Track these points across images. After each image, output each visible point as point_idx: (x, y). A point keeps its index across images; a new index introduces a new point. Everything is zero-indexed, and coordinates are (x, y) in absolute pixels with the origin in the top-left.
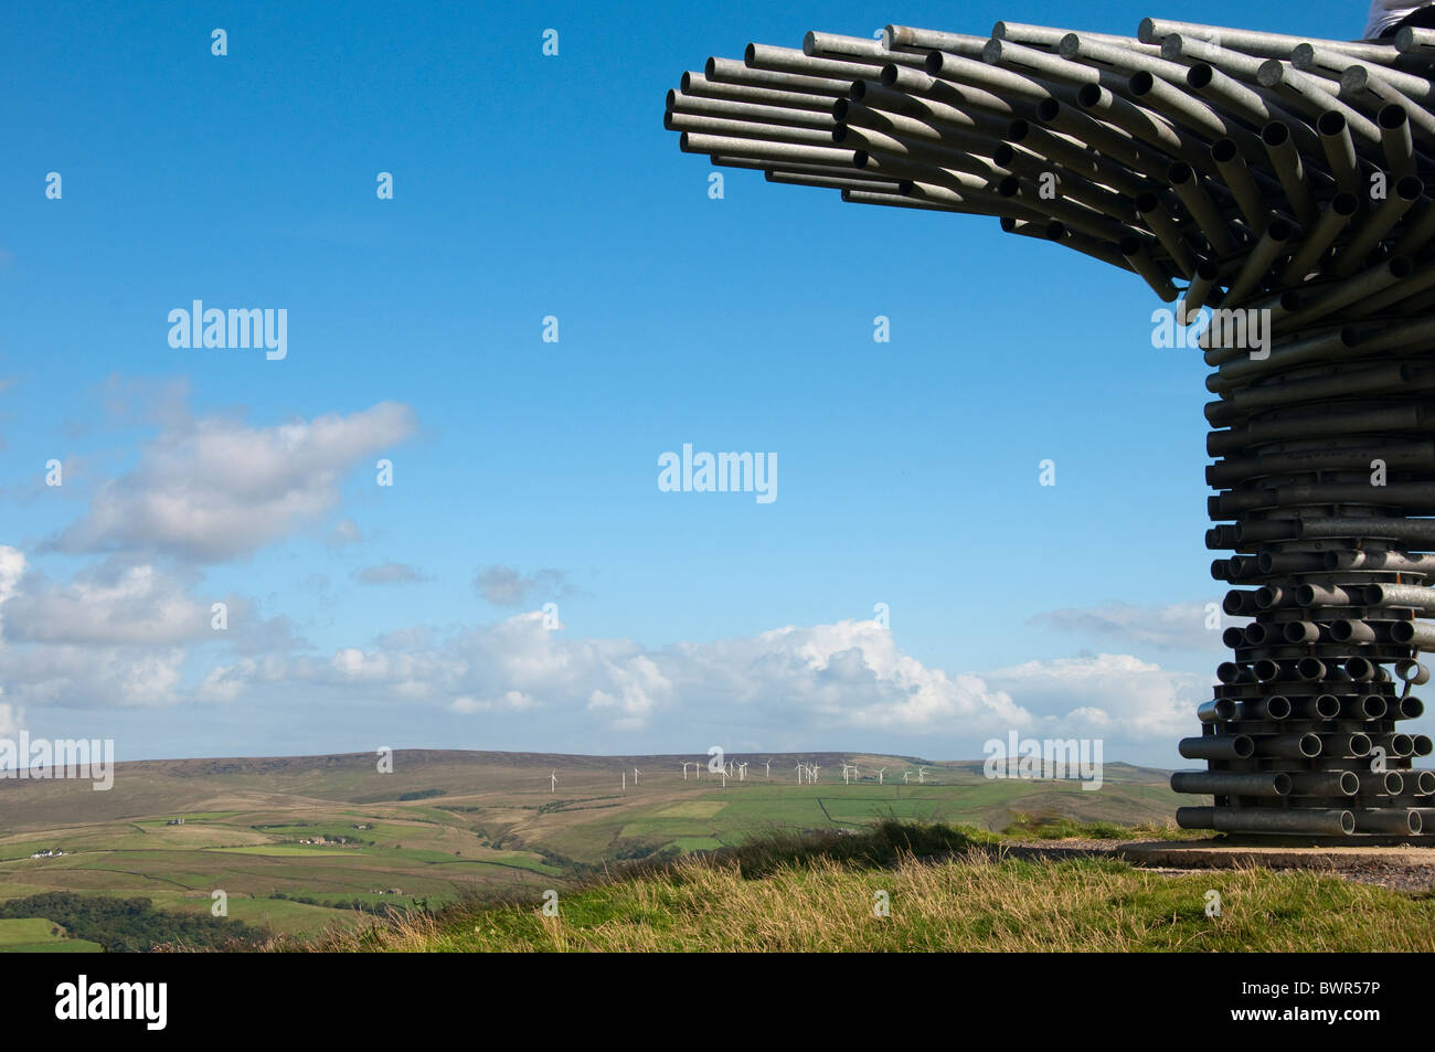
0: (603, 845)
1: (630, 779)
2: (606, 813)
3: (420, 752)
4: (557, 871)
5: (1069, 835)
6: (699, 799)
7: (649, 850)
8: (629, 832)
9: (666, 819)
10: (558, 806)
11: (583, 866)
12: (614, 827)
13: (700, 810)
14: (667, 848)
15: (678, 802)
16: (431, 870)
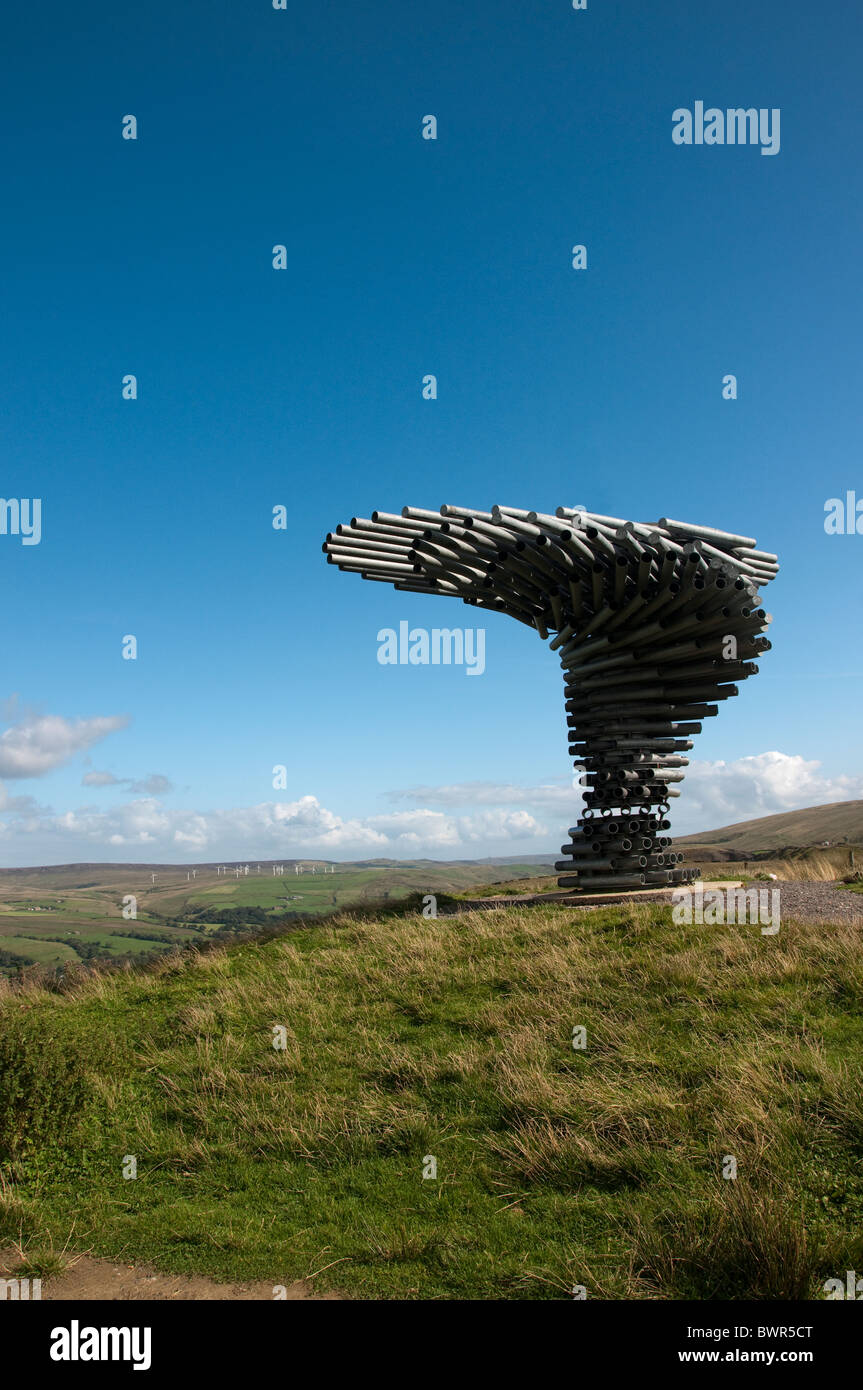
0: (178, 908)
1: (191, 876)
2: (178, 893)
3: (87, 864)
4: (156, 921)
5: (495, 894)
6: (225, 884)
7: (201, 910)
8: (191, 901)
9: (208, 894)
10: (155, 890)
11: (169, 918)
12: (184, 899)
13: (226, 890)
14: (210, 908)
15: (215, 886)
16: (94, 921)
